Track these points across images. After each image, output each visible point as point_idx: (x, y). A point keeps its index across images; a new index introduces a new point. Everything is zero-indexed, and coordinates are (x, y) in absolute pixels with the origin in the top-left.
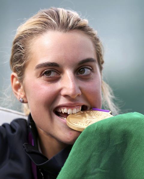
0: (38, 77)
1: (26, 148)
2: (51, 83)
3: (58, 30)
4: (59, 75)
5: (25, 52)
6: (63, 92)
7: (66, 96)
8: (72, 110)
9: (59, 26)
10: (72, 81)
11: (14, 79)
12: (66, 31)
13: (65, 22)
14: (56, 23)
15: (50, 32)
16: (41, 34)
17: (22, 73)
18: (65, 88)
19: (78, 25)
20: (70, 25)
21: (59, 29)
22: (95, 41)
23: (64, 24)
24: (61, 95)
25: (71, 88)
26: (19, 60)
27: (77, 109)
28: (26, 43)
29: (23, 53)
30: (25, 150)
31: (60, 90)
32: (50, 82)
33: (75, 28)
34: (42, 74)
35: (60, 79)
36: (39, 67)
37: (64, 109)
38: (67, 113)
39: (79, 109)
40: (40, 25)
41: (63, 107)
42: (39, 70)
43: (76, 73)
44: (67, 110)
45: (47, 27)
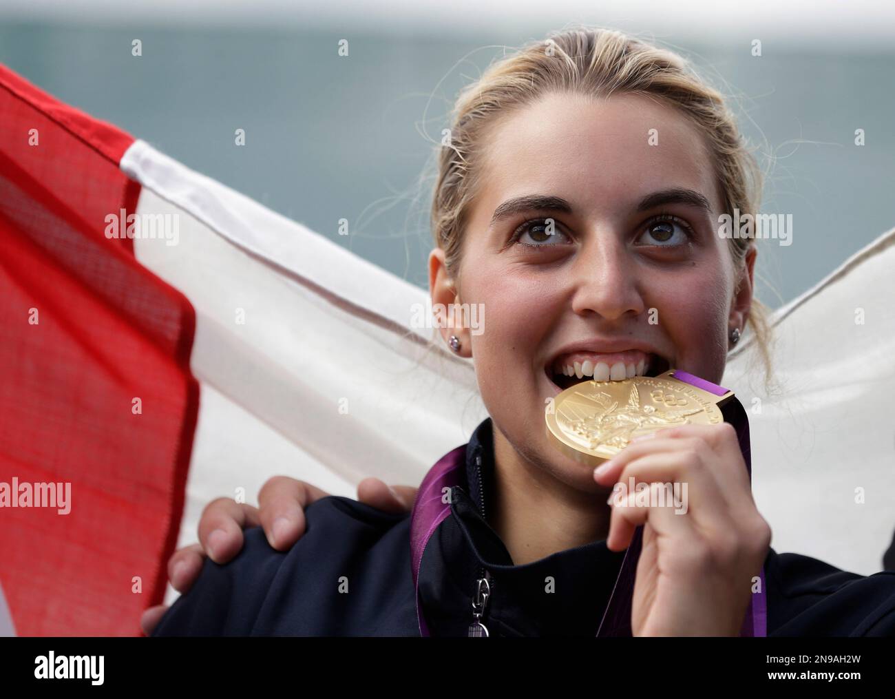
0: (501, 251)
1: (456, 500)
2: (541, 269)
3: (578, 90)
4: (572, 242)
5: (468, 167)
6: (579, 301)
7: (587, 313)
8: (610, 366)
9: (582, 76)
10: (608, 261)
11: (440, 273)
12: (604, 93)
13: (607, 65)
14: (575, 66)
15: (552, 94)
16: (523, 102)
17: (456, 244)
18: (583, 284)
19: (653, 80)
20: (624, 71)
21: (583, 83)
22: (719, 140)
23: (602, 69)
24: (571, 309)
25: (601, 283)
26: (451, 199)
27: (626, 366)
28: (477, 135)
29: (464, 173)
30: (455, 506)
31: (571, 293)
32: (537, 267)
33: (639, 87)
34: (513, 237)
35: (574, 258)
36: (505, 212)
37: (581, 363)
38: (593, 376)
39: (636, 366)
40: (523, 73)
41: (578, 356)
42: (505, 222)
43: (634, 240)
44: (594, 367)
45: (544, 79)
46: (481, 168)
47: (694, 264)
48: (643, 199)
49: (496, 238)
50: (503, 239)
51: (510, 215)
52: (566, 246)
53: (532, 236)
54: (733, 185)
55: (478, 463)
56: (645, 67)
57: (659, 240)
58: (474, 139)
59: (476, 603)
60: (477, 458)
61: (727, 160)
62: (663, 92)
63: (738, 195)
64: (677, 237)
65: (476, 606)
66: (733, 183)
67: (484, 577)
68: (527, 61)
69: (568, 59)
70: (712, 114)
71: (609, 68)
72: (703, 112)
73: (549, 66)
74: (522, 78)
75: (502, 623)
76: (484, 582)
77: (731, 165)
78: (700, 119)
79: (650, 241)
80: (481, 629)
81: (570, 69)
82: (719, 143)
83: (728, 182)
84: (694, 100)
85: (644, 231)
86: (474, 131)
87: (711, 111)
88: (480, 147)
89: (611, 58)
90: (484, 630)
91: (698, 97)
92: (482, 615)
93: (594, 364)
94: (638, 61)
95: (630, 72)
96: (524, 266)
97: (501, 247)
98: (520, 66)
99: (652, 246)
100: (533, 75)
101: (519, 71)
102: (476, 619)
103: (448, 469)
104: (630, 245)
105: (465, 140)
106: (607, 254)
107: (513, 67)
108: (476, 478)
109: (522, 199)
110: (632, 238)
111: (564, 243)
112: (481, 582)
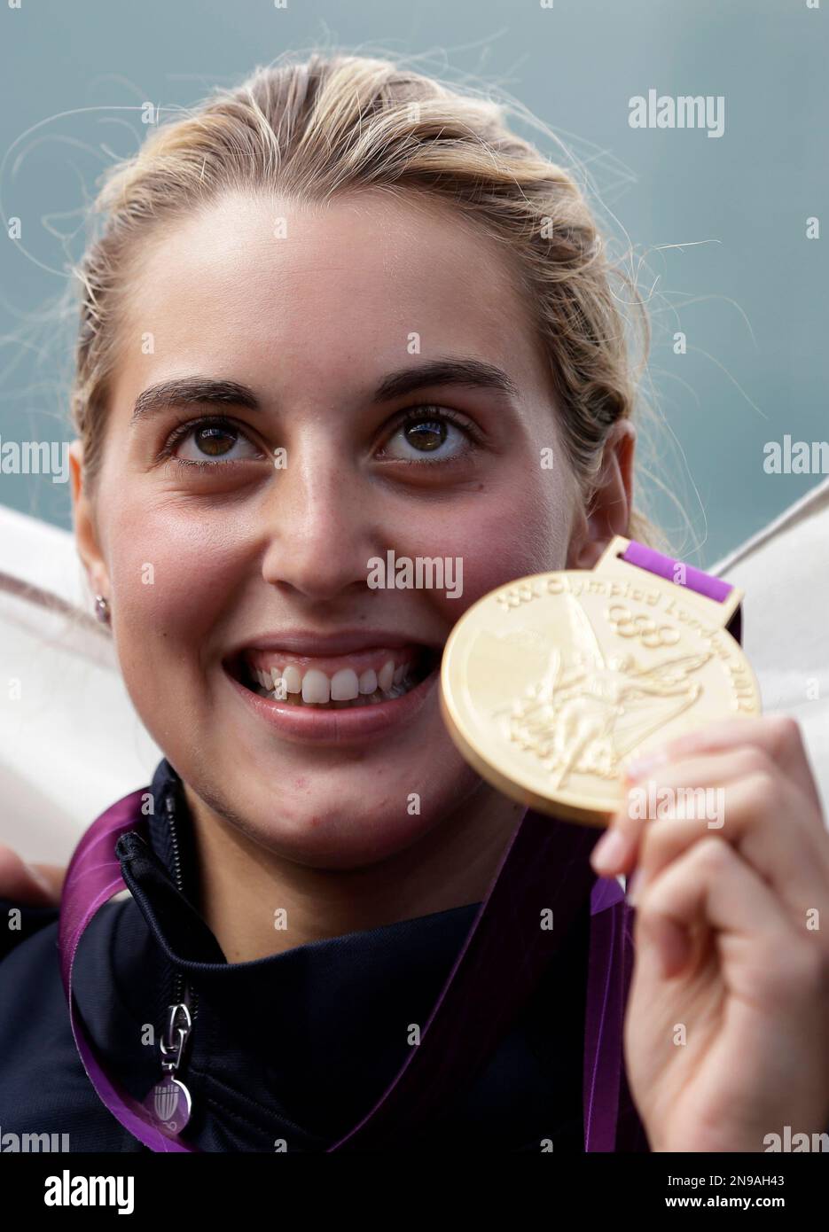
0: (149, 469)
1: (131, 855)
4: (266, 457)
5: (103, 315)
6: (271, 564)
7: (284, 586)
8: (330, 675)
12: (319, 194)
13: (329, 142)
14: (275, 141)
16: (187, 206)
19: (408, 164)
20: (356, 153)
21: (286, 175)
23: (320, 147)
24: (260, 575)
27: (359, 674)
28: (118, 260)
29: (98, 325)
30: (128, 864)
31: (259, 549)
33: (381, 178)
34: (167, 447)
35: (269, 484)
36: (150, 404)
37: (281, 669)
38: (301, 693)
39: (378, 672)
40: (192, 151)
41: (276, 656)
42: (149, 422)
43: (372, 450)
44: (302, 678)
45: (224, 165)
46: (120, 322)
47: (481, 487)
48: (383, 380)
49: (140, 446)
50: (151, 450)
51: (158, 411)
52: (254, 463)
53: (201, 444)
54: (568, 338)
55: (169, 808)
56: (396, 141)
57: (423, 449)
58: (114, 267)
59: (166, 1045)
60: (168, 801)
61: (556, 293)
62: (429, 183)
63: (579, 350)
64: (453, 443)
65: (167, 1050)
66: (569, 331)
67: (183, 1003)
68: (201, 130)
69: (265, 127)
70: (525, 213)
71: (332, 145)
72: (510, 211)
73: (232, 140)
74: (189, 160)
75: (210, 1078)
76: (180, 1010)
77: (566, 301)
78: (500, 227)
79: (403, 450)
80: (177, 1089)
81: (266, 149)
82: (540, 264)
83: (556, 332)
84: (491, 193)
85: (394, 432)
86: (116, 253)
87: (524, 208)
88: (122, 281)
89: (341, 123)
90: (181, 1091)
91: (496, 185)
92: (177, 1067)
93: (303, 672)
94: (386, 130)
95: (369, 149)
96: (184, 498)
97: (149, 464)
98: (188, 138)
99: (403, 461)
100: (207, 156)
101: (188, 147)
102: (169, 1073)
103: (121, 823)
104: (365, 460)
105: (101, 267)
106: (314, 486)
107: (177, 140)
108: (167, 836)
109: (177, 384)
110: (369, 451)
111: (250, 458)
112: (175, 1009)
